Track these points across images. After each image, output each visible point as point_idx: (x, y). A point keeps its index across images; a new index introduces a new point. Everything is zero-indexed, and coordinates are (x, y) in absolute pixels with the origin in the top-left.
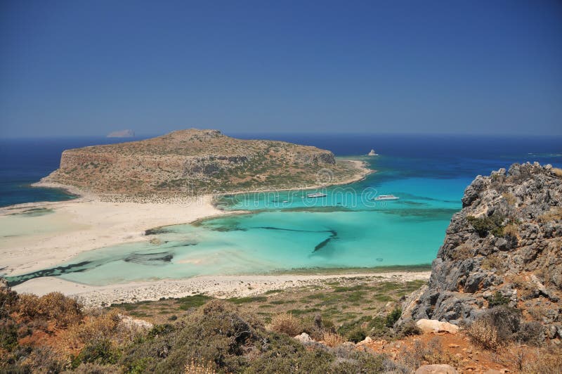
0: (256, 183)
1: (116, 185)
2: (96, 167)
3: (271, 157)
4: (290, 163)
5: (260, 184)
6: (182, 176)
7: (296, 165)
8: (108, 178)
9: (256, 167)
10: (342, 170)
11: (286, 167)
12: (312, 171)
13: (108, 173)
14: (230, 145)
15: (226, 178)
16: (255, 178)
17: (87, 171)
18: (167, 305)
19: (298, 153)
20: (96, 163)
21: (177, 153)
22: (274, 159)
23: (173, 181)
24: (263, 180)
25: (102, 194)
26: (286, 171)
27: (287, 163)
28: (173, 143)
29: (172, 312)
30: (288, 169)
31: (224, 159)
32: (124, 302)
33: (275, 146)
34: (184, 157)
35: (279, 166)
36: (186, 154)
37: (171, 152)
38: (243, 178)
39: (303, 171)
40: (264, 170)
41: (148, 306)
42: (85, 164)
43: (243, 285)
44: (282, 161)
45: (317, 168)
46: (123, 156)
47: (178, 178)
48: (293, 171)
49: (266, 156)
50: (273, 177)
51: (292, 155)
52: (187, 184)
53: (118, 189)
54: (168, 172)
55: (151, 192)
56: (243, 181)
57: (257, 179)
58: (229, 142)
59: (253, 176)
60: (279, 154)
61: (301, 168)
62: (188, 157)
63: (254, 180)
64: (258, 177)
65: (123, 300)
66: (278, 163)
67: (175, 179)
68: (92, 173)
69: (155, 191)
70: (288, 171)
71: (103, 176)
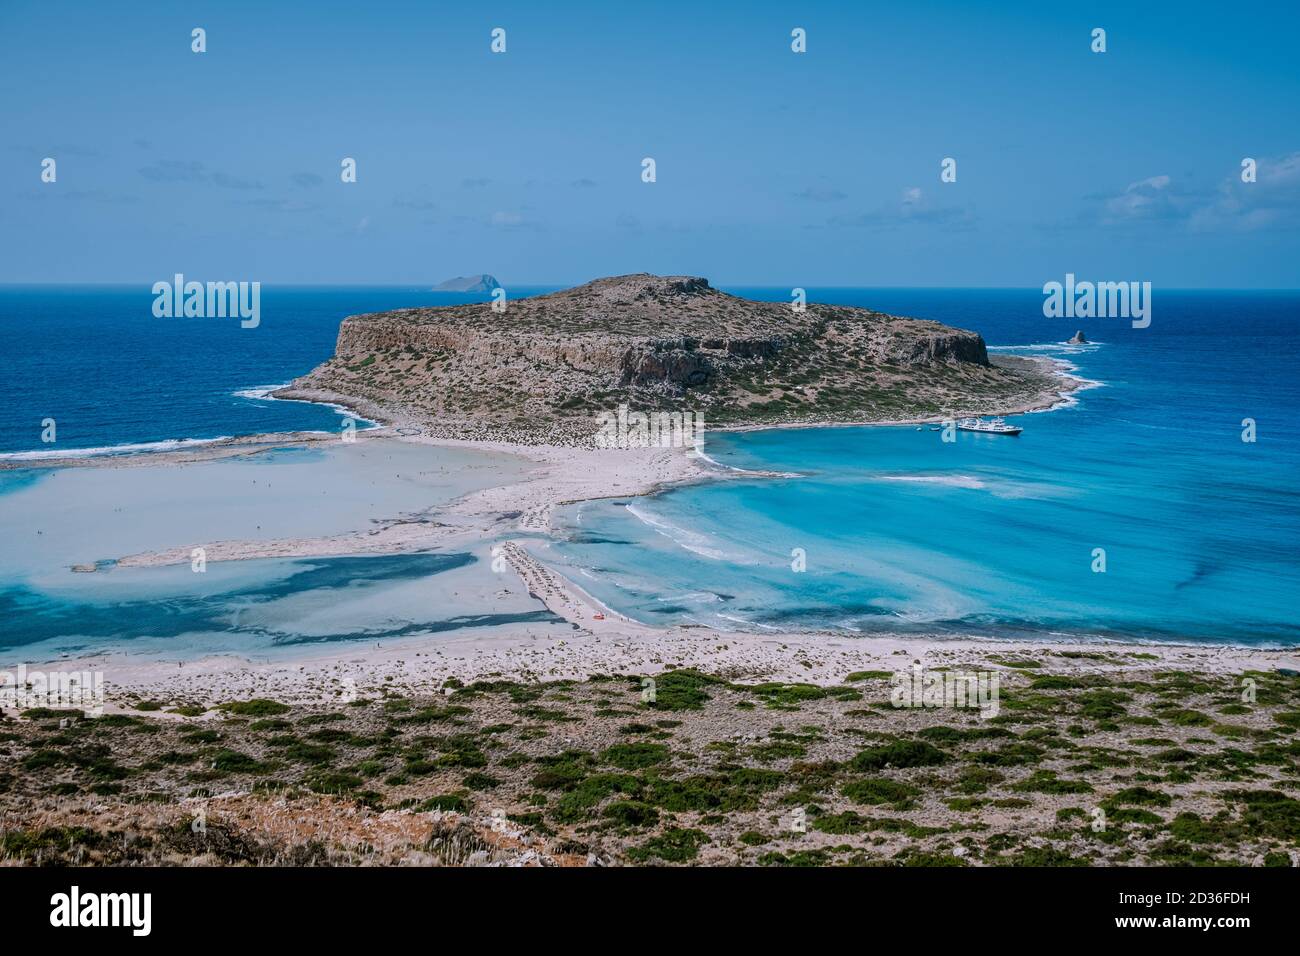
0: (796, 406)
1: (464, 400)
2: (418, 357)
3: (830, 343)
4: (877, 360)
5: (804, 409)
6: (620, 385)
7: (892, 365)
8: (446, 382)
9: (795, 367)
10: (1006, 380)
11: (867, 370)
12: (930, 380)
13: (445, 371)
14: (731, 312)
15: (722, 393)
16: (791, 393)
17: (398, 365)
18: (611, 693)
19: (897, 335)
20: (417, 346)
21: (609, 328)
22: (837, 349)
23: (597, 395)
24: (813, 401)
25: (432, 419)
26: (867, 378)
27: (869, 361)
28: (597, 307)
29: (628, 713)
30: (870, 374)
31: (718, 345)
32: (502, 678)
33: (839, 319)
34: (624, 339)
35: (851, 365)
36: (631, 333)
37: (594, 325)
38: (763, 393)
39: (910, 379)
40: (813, 375)
41: (566, 694)
42: (393, 350)
43: (789, 654)
44: (855, 354)
45: (942, 373)
46: (482, 333)
47: (609, 389)
48: (885, 380)
49: (817, 342)
50: (837, 392)
51: (881, 340)
52: (632, 405)
53: (470, 408)
54: (587, 373)
55: (547, 419)
56: (764, 400)
57: (798, 396)
58: (729, 308)
59: (789, 389)
60: (848, 339)
61: (904, 373)
62: (636, 341)
63: (792, 399)
64: (799, 392)
65: (498, 674)
66: (848, 359)
67: (601, 390)
68: (409, 370)
69: (556, 417)
70: (873, 379)
71: (435, 379)
